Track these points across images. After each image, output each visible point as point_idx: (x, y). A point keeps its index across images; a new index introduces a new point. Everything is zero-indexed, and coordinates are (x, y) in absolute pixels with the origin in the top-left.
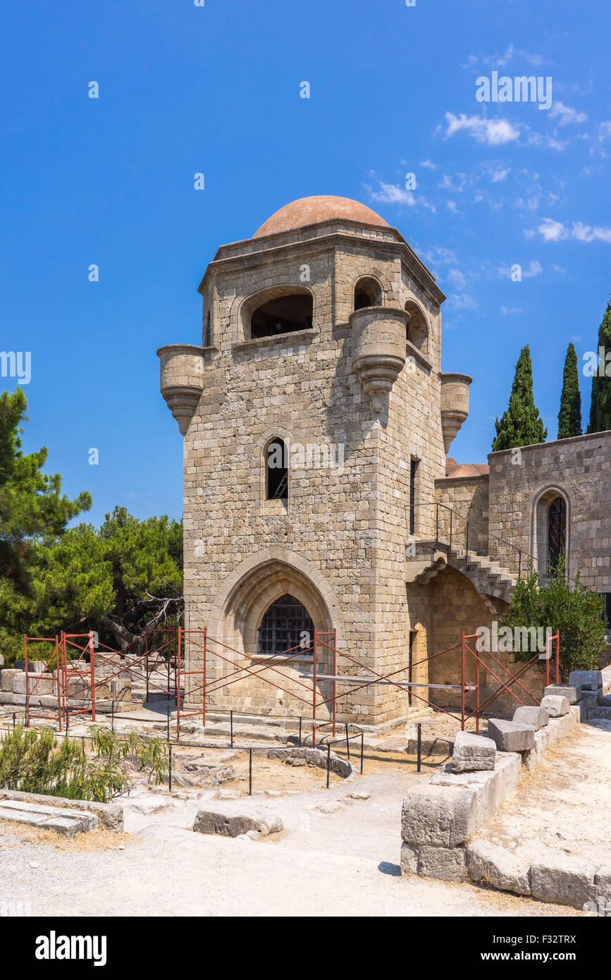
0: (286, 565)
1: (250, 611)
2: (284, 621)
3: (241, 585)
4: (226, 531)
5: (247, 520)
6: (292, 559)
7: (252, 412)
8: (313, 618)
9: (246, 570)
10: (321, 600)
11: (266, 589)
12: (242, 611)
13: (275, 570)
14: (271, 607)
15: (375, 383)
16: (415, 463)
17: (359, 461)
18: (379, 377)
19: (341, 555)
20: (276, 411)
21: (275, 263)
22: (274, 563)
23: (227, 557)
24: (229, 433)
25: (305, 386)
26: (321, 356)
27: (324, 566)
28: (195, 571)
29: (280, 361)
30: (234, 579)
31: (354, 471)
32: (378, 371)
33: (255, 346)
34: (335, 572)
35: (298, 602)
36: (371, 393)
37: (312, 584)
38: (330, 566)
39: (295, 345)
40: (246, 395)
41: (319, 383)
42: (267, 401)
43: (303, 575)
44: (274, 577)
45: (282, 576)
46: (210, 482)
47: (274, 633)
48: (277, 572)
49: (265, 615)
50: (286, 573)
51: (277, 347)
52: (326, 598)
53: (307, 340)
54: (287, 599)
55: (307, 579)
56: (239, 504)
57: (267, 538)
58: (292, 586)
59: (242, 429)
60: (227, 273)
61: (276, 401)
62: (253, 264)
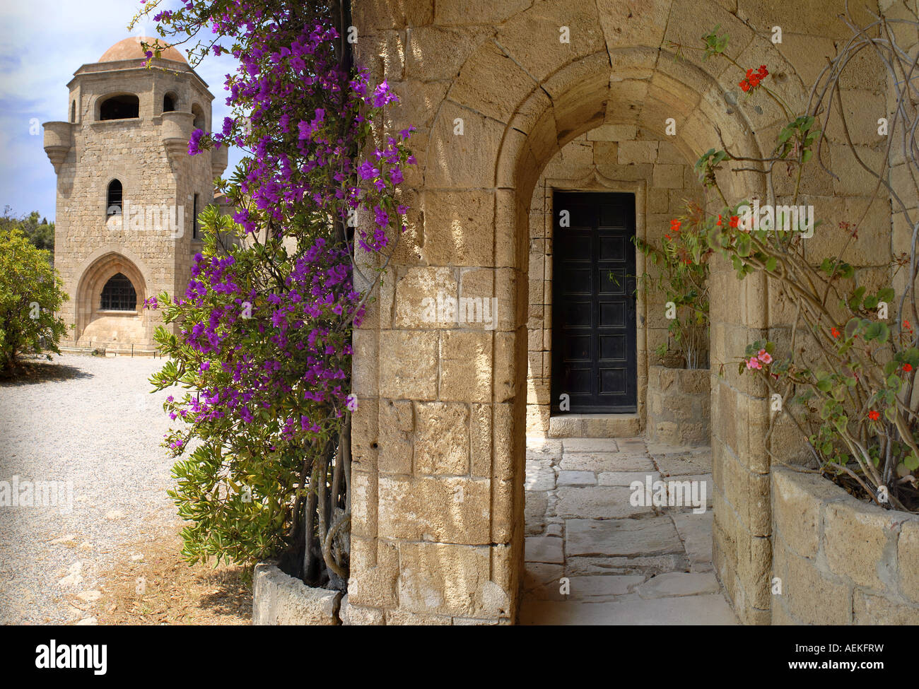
0: (119, 255)
1: (96, 283)
2: (117, 289)
3: (91, 267)
4: (83, 234)
5: (96, 227)
6: (124, 252)
7: (101, 164)
8: (135, 288)
9: (94, 259)
10: (141, 275)
11: (106, 270)
12: (91, 283)
13: (114, 258)
14: (109, 280)
15: (175, 153)
16: (196, 196)
17: (165, 196)
18: (177, 150)
19: (154, 250)
20: (116, 164)
21: (117, 78)
22: (113, 254)
23: (83, 250)
24: (87, 174)
25: (134, 150)
26: (144, 134)
27: (143, 257)
28: (61, 257)
29: (119, 135)
30: (86, 264)
31: (162, 202)
32: (177, 147)
33: (104, 125)
34: (149, 261)
35: (126, 278)
36: (173, 158)
37: (136, 267)
38: (148, 256)
39: (129, 126)
40: (97, 153)
41: (142, 149)
42: (110, 157)
43: (130, 261)
44: (112, 263)
45: (116, 262)
46: (73, 203)
47: (110, 297)
48: (113, 260)
49: (106, 286)
50: (120, 261)
51: (117, 126)
52: (145, 276)
53: (136, 125)
54: (119, 276)
55: (133, 264)
56: (91, 218)
57: (109, 238)
58: (123, 268)
59: (94, 173)
60: (87, 81)
61: (116, 158)
62: (104, 77)
